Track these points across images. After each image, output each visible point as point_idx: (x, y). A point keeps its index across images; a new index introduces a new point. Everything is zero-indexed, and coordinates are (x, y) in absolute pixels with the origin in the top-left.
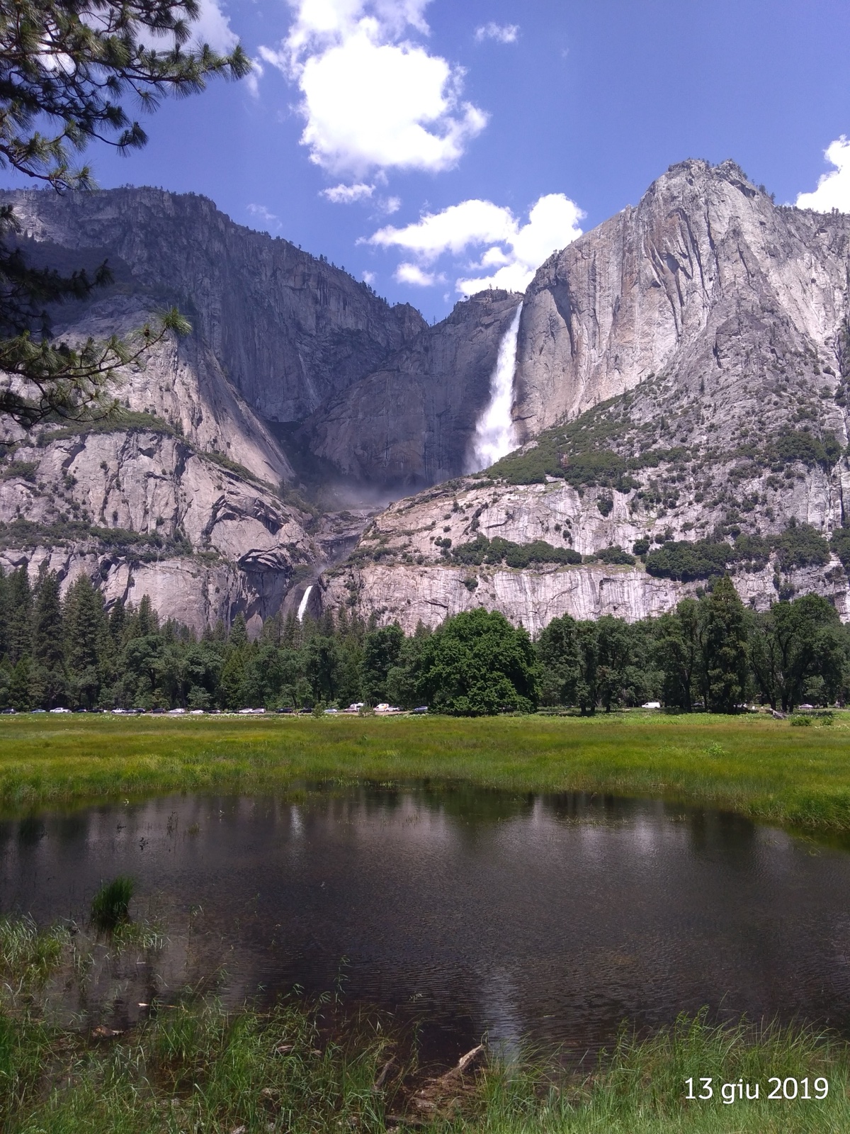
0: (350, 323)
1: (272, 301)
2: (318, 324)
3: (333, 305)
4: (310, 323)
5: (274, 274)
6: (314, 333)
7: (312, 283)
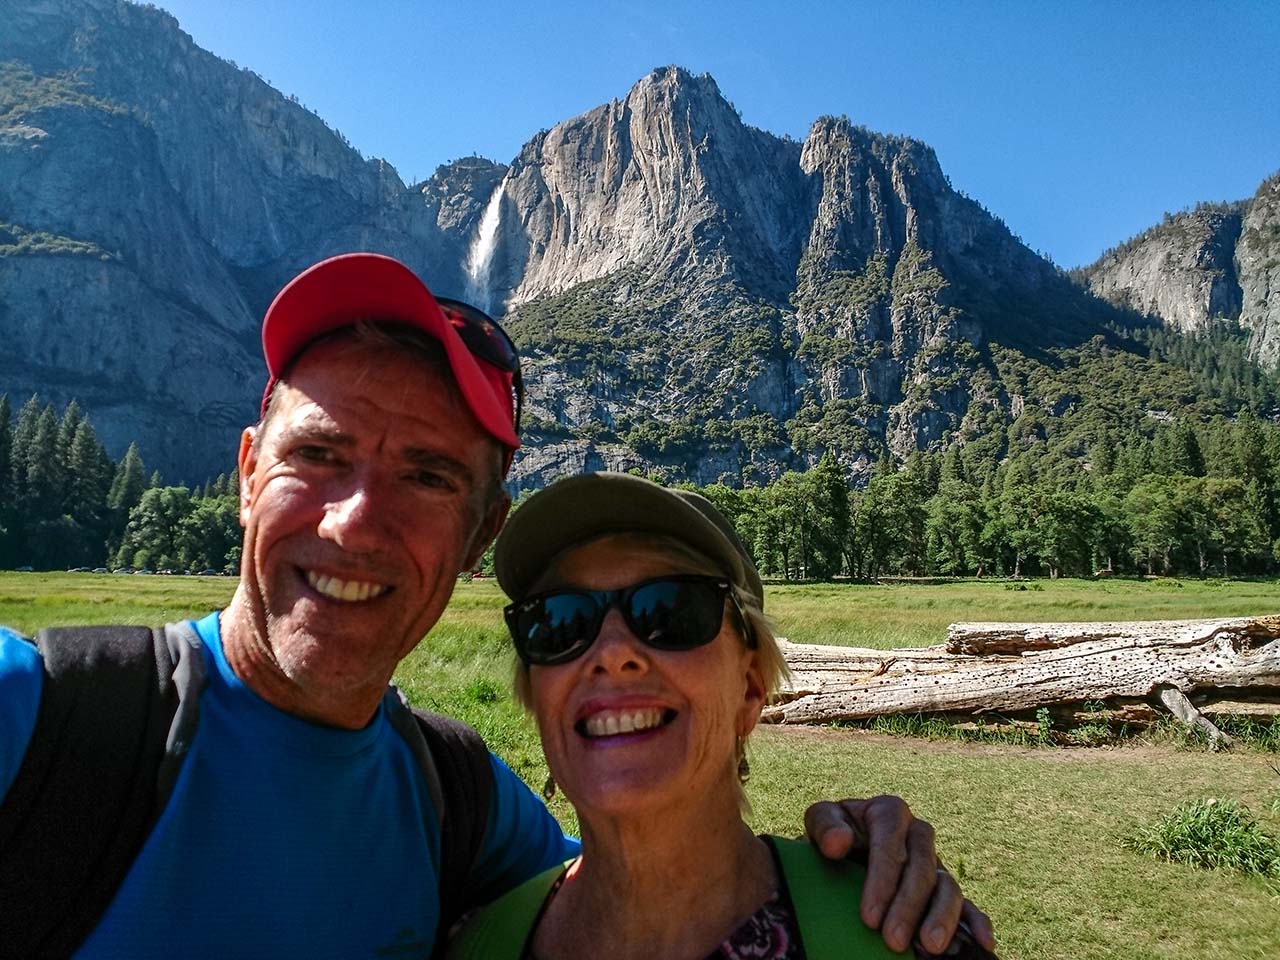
0: (321, 170)
1: (235, 135)
2: (284, 166)
3: (303, 150)
4: (276, 163)
5: (239, 108)
6: (280, 175)
7: (281, 123)
